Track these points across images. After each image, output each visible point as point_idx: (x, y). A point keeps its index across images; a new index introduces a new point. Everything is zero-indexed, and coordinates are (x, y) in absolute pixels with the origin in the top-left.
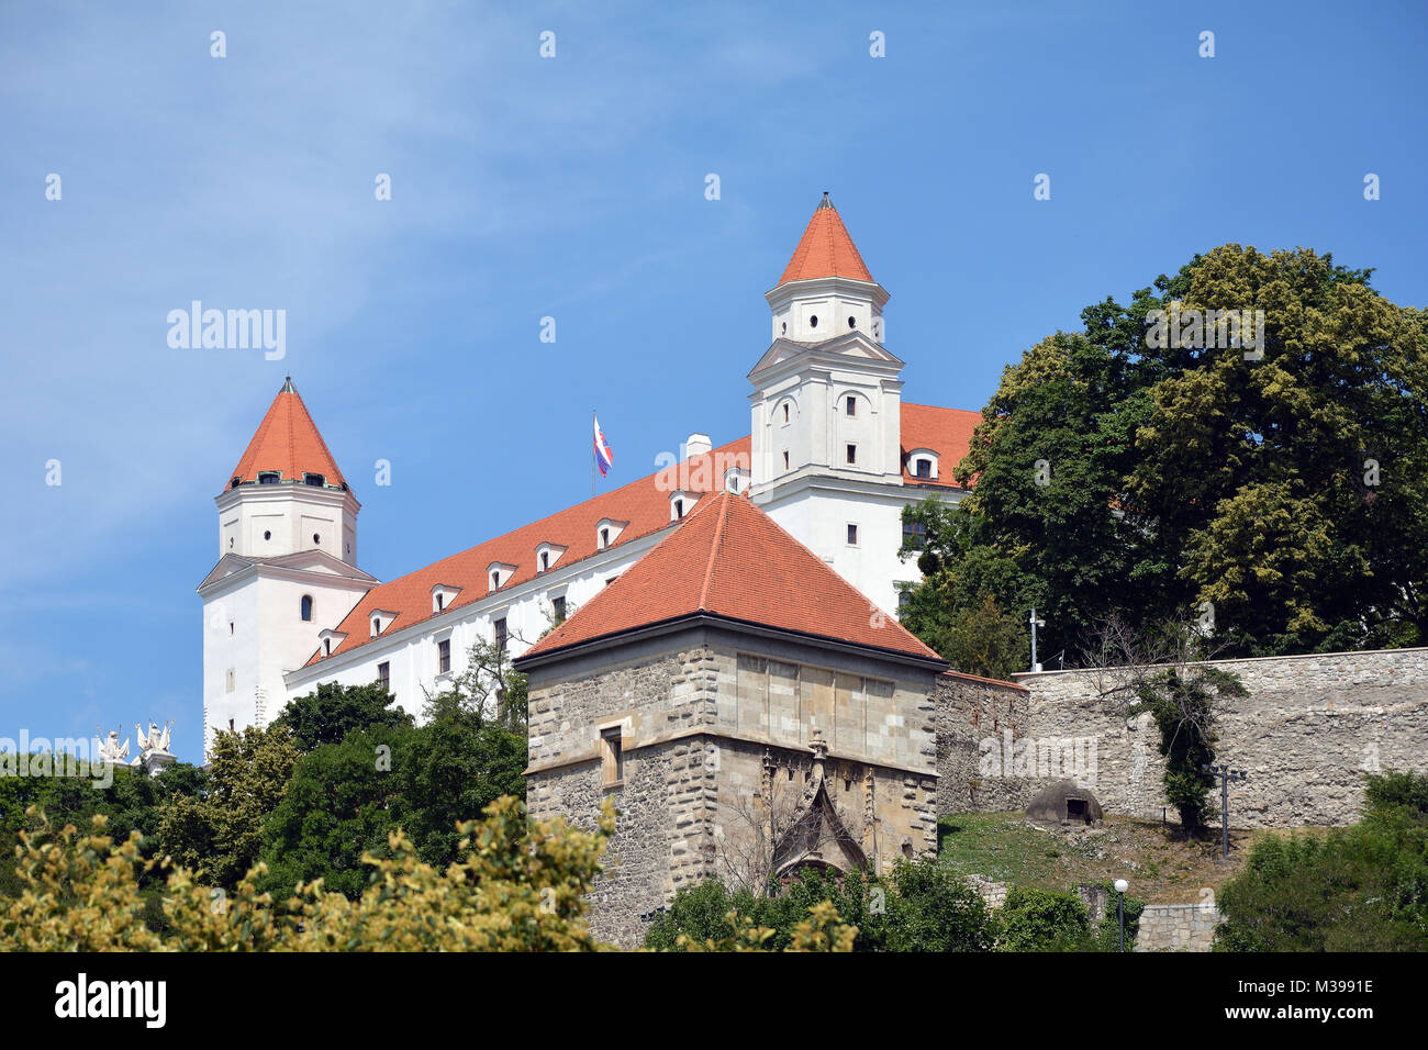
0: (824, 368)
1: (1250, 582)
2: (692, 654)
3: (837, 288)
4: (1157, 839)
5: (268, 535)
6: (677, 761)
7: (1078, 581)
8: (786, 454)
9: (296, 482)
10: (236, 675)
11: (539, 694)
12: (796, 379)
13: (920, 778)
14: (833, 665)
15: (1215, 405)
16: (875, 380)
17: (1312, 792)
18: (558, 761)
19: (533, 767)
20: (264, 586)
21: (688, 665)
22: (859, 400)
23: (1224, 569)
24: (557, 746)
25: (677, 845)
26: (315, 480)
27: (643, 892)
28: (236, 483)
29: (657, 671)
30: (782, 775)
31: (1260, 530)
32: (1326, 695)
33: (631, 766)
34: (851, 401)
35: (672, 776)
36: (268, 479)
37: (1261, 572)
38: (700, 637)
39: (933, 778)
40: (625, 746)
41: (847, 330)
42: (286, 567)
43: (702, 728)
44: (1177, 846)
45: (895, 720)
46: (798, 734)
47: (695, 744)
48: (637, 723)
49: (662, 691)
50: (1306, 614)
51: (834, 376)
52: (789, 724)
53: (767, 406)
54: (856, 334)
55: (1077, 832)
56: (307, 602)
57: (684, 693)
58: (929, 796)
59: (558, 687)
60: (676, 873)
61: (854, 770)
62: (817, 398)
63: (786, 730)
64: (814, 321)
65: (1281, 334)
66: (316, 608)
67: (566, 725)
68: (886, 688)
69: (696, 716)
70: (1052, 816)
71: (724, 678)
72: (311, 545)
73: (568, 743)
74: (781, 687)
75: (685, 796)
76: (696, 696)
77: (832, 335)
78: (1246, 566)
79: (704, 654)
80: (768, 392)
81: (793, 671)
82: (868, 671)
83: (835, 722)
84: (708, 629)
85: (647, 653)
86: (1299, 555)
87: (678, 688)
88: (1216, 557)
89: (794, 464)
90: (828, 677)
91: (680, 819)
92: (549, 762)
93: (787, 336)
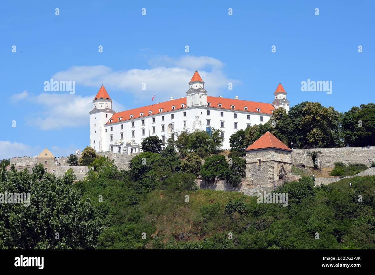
0: (198, 92)
1: (315, 139)
2: (271, 151)
3: (199, 82)
4: (312, 169)
5: (101, 106)
6: (269, 163)
7: (293, 138)
8: (192, 103)
9: (105, 99)
10: (96, 125)
11: (248, 154)
12: (194, 93)
13: (290, 164)
14: (283, 152)
15: (311, 120)
16: (204, 94)
17: (326, 163)
18: (251, 162)
19: (247, 162)
20: (101, 113)
21: (270, 153)
22: (202, 96)
23: (312, 138)
24: (251, 160)
25: (269, 172)
26: (108, 99)
27: (264, 177)
28: (96, 99)
29: (265, 153)
30: (279, 164)
31: (316, 134)
32: (327, 153)
33: (262, 163)
34: (201, 96)
35: (268, 165)
36: (101, 98)
37: (317, 138)
38: (272, 150)
39: (291, 164)
40: (261, 161)
41: (200, 87)
42: (104, 110)
43: (273, 160)
44: (315, 170)
45: (288, 157)
46: (280, 160)
47: (271, 161)
48: (263, 159)
49: (266, 155)
50: (321, 143)
51: (199, 93)
52: (279, 158)
53: (189, 97)
54: (202, 88)
55: (304, 169)
56: (107, 115)
57: (270, 156)
58: (291, 165)
59: (250, 154)
60: (269, 175)
61: (285, 163)
62: (197, 96)
63: (279, 159)
64: (196, 86)
65: (318, 112)
66: (108, 116)
67: (252, 158)
68: (287, 154)
69: (271, 158)
70: (301, 167)
71: (274, 154)
72: (107, 107)
73: (252, 160)
74: (279, 155)
75: (270, 167)
76: (272, 156)
77: (199, 88)
78: (314, 137)
79: (272, 151)
80: (189, 95)
81: (280, 153)
82: (285, 152)
83: (283, 158)
84: (273, 149)
85: (264, 151)
86: (320, 136)
87: (269, 155)
88: (311, 136)
89: (193, 104)
90: (282, 153)
91: (269, 170)
92: (249, 162)
93: (192, 88)
